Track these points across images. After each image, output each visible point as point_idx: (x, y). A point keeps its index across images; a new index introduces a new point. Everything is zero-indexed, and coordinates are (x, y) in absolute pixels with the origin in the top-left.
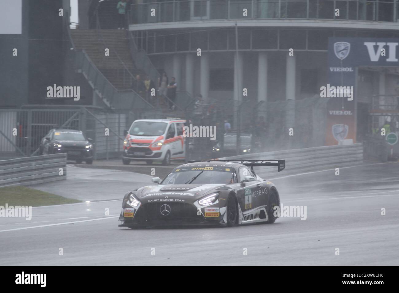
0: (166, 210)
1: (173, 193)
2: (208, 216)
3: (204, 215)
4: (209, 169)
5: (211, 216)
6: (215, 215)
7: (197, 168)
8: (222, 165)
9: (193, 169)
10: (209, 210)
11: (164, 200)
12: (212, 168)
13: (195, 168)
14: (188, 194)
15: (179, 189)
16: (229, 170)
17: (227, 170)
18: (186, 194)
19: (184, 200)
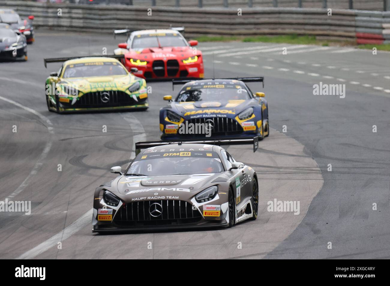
0: (157, 210)
1: (163, 189)
2: (207, 216)
3: (203, 215)
4: (186, 154)
5: (211, 216)
6: (215, 214)
7: (170, 154)
8: (199, 149)
9: (164, 155)
10: (208, 208)
11: (152, 198)
12: (190, 153)
13: (168, 154)
14: (182, 190)
15: (163, 182)
16: (210, 155)
17: (208, 155)
18: (180, 190)
19: (178, 197)
